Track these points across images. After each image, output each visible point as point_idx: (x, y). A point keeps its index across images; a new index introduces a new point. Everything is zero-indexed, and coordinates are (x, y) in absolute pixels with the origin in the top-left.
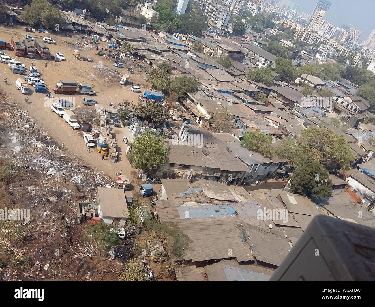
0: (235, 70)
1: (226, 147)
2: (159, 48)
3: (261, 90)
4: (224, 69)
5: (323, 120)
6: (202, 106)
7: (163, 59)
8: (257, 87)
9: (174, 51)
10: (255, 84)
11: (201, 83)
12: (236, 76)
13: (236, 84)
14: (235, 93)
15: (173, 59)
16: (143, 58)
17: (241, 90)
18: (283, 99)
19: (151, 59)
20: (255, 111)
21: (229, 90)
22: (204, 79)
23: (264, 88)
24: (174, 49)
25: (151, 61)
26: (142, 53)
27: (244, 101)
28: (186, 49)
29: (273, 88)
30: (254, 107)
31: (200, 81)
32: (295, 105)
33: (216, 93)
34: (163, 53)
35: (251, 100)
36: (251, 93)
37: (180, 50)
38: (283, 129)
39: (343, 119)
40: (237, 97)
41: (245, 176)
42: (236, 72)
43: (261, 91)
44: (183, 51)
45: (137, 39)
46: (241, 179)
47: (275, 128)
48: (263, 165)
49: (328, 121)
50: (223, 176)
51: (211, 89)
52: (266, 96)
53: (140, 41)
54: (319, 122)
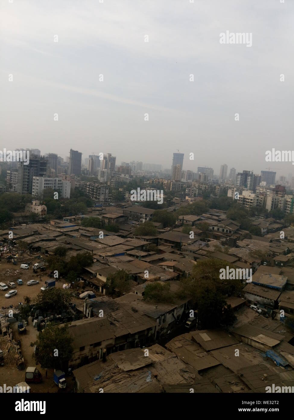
0: (123, 232)
1: (131, 308)
2: (52, 236)
3: (150, 241)
4: (114, 234)
5: (207, 250)
6: (101, 275)
7: (57, 244)
8: (146, 240)
9: (66, 233)
10: (144, 238)
11: (95, 254)
12: (126, 236)
13: (127, 243)
14: (128, 252)
15: (66, 241)
16: (38, 249)
17: (132, 247)
18: (170, 243)
19: (46, 247)
20: (149, 262)
21: (122, 251)
22: (98, 249)
23: (151, 239)
24: (65, 232)
25: (46, 249)
26: (36, 245)
27: (137, 257)
28: (77, 228)
29: (160, 236)
30: (148, 259)
31: (94, 252)
32: (182, 244)
33: (112, 259)
34: (57, 239)
35: (144, 254)
36: (141, 248)
37: (71, 231)
38: (178, 270)
39: (223, 244)
40: (130, 255)
41: (157, 330)
42: (125, 233)
43: (150, 243)
44: (75, 230)
45: (30, 234)
46: (154, 334)
47: (170, 272)
48: (169, 312)
49: (212, 249)
50: (136, 339)
51: (106, 256)
52: (155, 245)
53: (34, 235)
54: (205, 253)
